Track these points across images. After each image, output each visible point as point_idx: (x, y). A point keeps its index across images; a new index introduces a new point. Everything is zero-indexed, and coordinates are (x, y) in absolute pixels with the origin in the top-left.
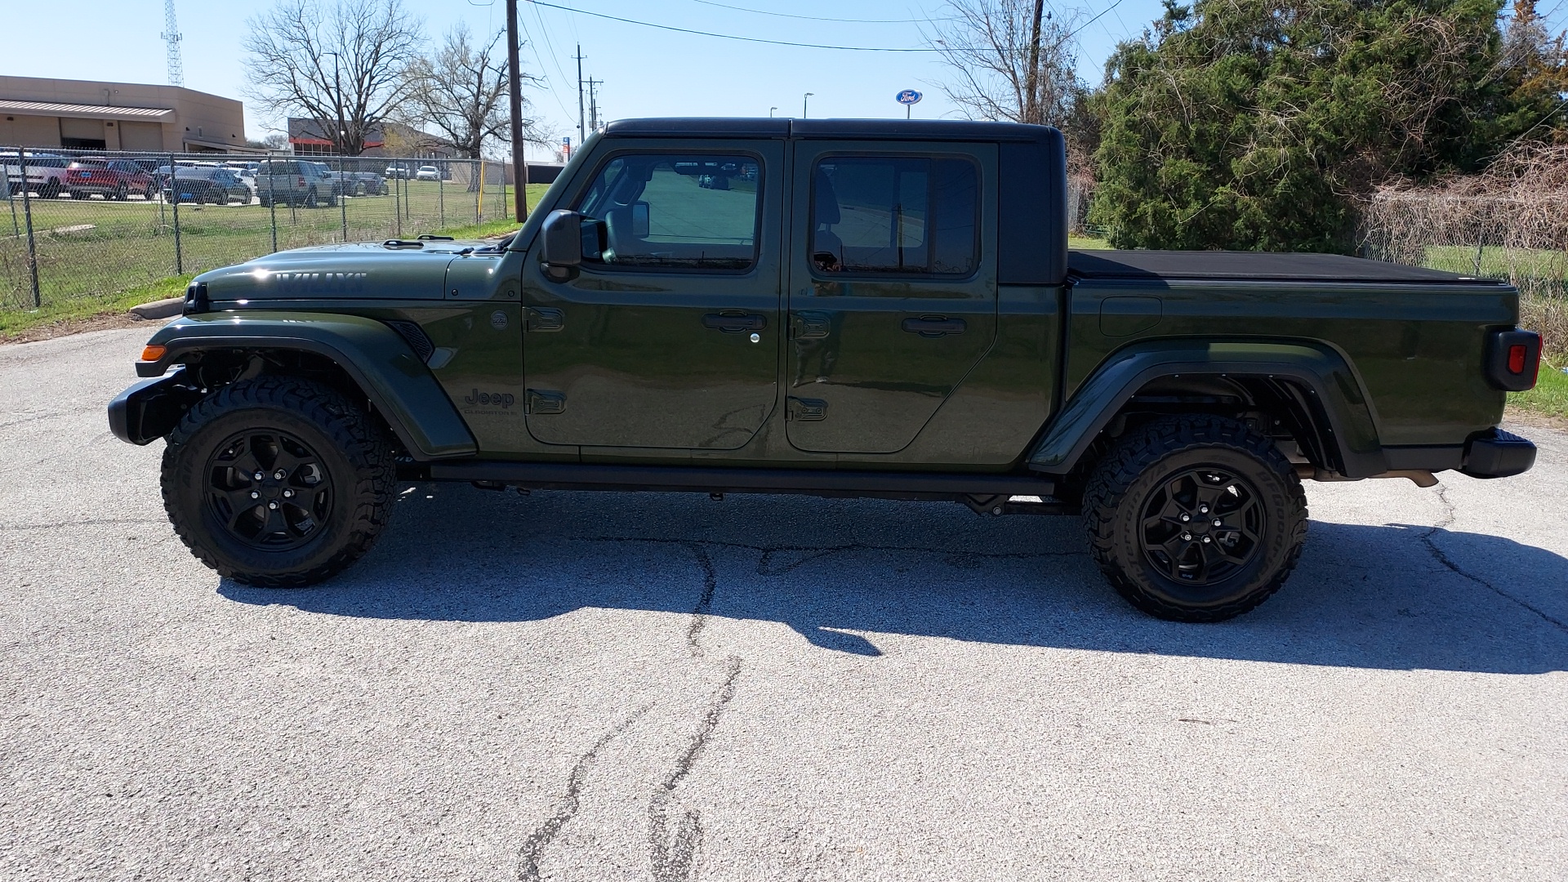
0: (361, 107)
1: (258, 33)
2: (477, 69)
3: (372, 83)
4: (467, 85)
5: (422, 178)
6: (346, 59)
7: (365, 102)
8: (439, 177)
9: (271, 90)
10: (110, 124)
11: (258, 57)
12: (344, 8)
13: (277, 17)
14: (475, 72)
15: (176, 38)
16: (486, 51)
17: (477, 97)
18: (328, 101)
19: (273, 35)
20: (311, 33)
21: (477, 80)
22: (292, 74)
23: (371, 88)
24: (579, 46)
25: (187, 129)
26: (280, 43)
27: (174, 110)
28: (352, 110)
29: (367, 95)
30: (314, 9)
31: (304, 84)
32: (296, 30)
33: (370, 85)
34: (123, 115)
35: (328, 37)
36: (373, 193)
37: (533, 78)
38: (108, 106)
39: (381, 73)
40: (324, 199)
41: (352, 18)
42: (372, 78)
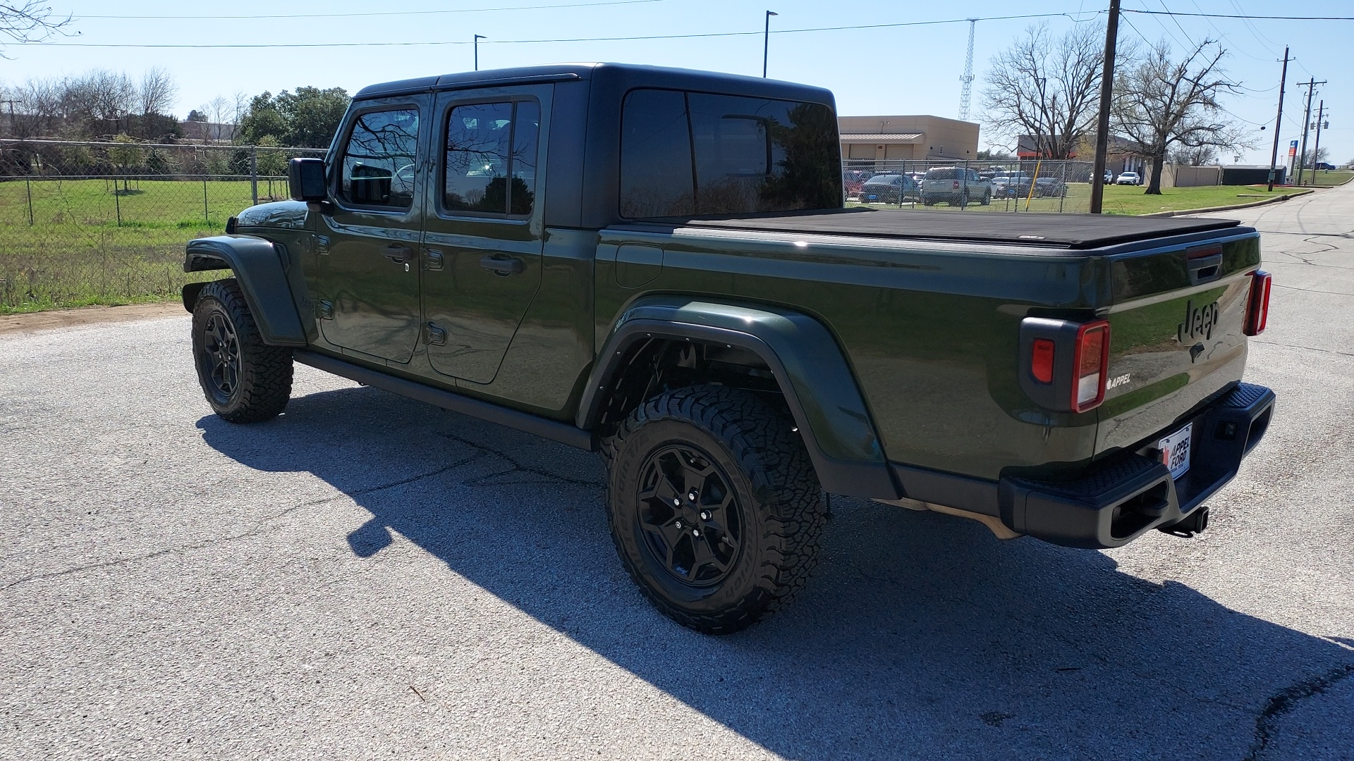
0: (1071, 122)
1: (998, 67)
2: (1173, 81)
3: (1083, 102)
4: (1161, 96)
5: (1121, 183)
6: (1066, 83)
7: (1075, 118)
8: (1137, 182)
9: (998, 114)
10: (881, 147)
11: (994, 87)
12: (1071, 38)
13: (1014, 53)
14: (1170, 84)
15: (970, 79)
16: (1185, 64)
17: (1168, 107)
18: (1045, 120)
19: (1008, 67)
20: (1039, 64)
21: (1171, 91)
22: (1019, 98)
23: (1083, 107)
24: (1287, 49)
25: (931, 148)
26: (1013, 73)
27: (924, 134)
28: (1062, 127)
29: (1078, 113)
30: (1045, 43)
31: (1027, 107)
32: (1027, 61)
33: (1081, 104)
34: (889, 140)
35: (1054, 65)
36: (1049, 195)
37: (1228, 85)
38: (881, 133)
39: (1093, 92)
40: (977, 199)
41: (1075, 47)
42: (1084, 97)
